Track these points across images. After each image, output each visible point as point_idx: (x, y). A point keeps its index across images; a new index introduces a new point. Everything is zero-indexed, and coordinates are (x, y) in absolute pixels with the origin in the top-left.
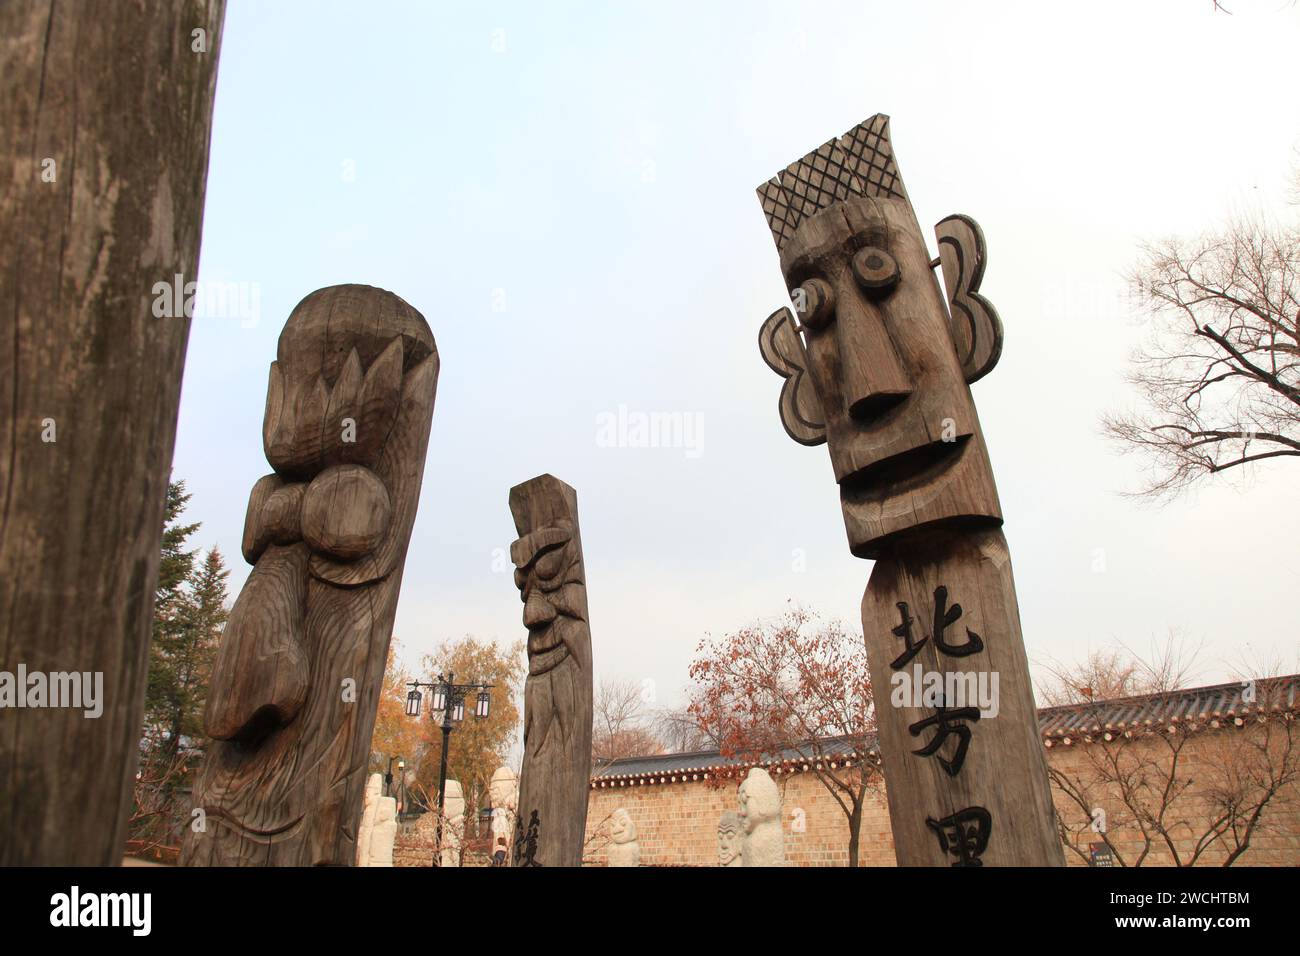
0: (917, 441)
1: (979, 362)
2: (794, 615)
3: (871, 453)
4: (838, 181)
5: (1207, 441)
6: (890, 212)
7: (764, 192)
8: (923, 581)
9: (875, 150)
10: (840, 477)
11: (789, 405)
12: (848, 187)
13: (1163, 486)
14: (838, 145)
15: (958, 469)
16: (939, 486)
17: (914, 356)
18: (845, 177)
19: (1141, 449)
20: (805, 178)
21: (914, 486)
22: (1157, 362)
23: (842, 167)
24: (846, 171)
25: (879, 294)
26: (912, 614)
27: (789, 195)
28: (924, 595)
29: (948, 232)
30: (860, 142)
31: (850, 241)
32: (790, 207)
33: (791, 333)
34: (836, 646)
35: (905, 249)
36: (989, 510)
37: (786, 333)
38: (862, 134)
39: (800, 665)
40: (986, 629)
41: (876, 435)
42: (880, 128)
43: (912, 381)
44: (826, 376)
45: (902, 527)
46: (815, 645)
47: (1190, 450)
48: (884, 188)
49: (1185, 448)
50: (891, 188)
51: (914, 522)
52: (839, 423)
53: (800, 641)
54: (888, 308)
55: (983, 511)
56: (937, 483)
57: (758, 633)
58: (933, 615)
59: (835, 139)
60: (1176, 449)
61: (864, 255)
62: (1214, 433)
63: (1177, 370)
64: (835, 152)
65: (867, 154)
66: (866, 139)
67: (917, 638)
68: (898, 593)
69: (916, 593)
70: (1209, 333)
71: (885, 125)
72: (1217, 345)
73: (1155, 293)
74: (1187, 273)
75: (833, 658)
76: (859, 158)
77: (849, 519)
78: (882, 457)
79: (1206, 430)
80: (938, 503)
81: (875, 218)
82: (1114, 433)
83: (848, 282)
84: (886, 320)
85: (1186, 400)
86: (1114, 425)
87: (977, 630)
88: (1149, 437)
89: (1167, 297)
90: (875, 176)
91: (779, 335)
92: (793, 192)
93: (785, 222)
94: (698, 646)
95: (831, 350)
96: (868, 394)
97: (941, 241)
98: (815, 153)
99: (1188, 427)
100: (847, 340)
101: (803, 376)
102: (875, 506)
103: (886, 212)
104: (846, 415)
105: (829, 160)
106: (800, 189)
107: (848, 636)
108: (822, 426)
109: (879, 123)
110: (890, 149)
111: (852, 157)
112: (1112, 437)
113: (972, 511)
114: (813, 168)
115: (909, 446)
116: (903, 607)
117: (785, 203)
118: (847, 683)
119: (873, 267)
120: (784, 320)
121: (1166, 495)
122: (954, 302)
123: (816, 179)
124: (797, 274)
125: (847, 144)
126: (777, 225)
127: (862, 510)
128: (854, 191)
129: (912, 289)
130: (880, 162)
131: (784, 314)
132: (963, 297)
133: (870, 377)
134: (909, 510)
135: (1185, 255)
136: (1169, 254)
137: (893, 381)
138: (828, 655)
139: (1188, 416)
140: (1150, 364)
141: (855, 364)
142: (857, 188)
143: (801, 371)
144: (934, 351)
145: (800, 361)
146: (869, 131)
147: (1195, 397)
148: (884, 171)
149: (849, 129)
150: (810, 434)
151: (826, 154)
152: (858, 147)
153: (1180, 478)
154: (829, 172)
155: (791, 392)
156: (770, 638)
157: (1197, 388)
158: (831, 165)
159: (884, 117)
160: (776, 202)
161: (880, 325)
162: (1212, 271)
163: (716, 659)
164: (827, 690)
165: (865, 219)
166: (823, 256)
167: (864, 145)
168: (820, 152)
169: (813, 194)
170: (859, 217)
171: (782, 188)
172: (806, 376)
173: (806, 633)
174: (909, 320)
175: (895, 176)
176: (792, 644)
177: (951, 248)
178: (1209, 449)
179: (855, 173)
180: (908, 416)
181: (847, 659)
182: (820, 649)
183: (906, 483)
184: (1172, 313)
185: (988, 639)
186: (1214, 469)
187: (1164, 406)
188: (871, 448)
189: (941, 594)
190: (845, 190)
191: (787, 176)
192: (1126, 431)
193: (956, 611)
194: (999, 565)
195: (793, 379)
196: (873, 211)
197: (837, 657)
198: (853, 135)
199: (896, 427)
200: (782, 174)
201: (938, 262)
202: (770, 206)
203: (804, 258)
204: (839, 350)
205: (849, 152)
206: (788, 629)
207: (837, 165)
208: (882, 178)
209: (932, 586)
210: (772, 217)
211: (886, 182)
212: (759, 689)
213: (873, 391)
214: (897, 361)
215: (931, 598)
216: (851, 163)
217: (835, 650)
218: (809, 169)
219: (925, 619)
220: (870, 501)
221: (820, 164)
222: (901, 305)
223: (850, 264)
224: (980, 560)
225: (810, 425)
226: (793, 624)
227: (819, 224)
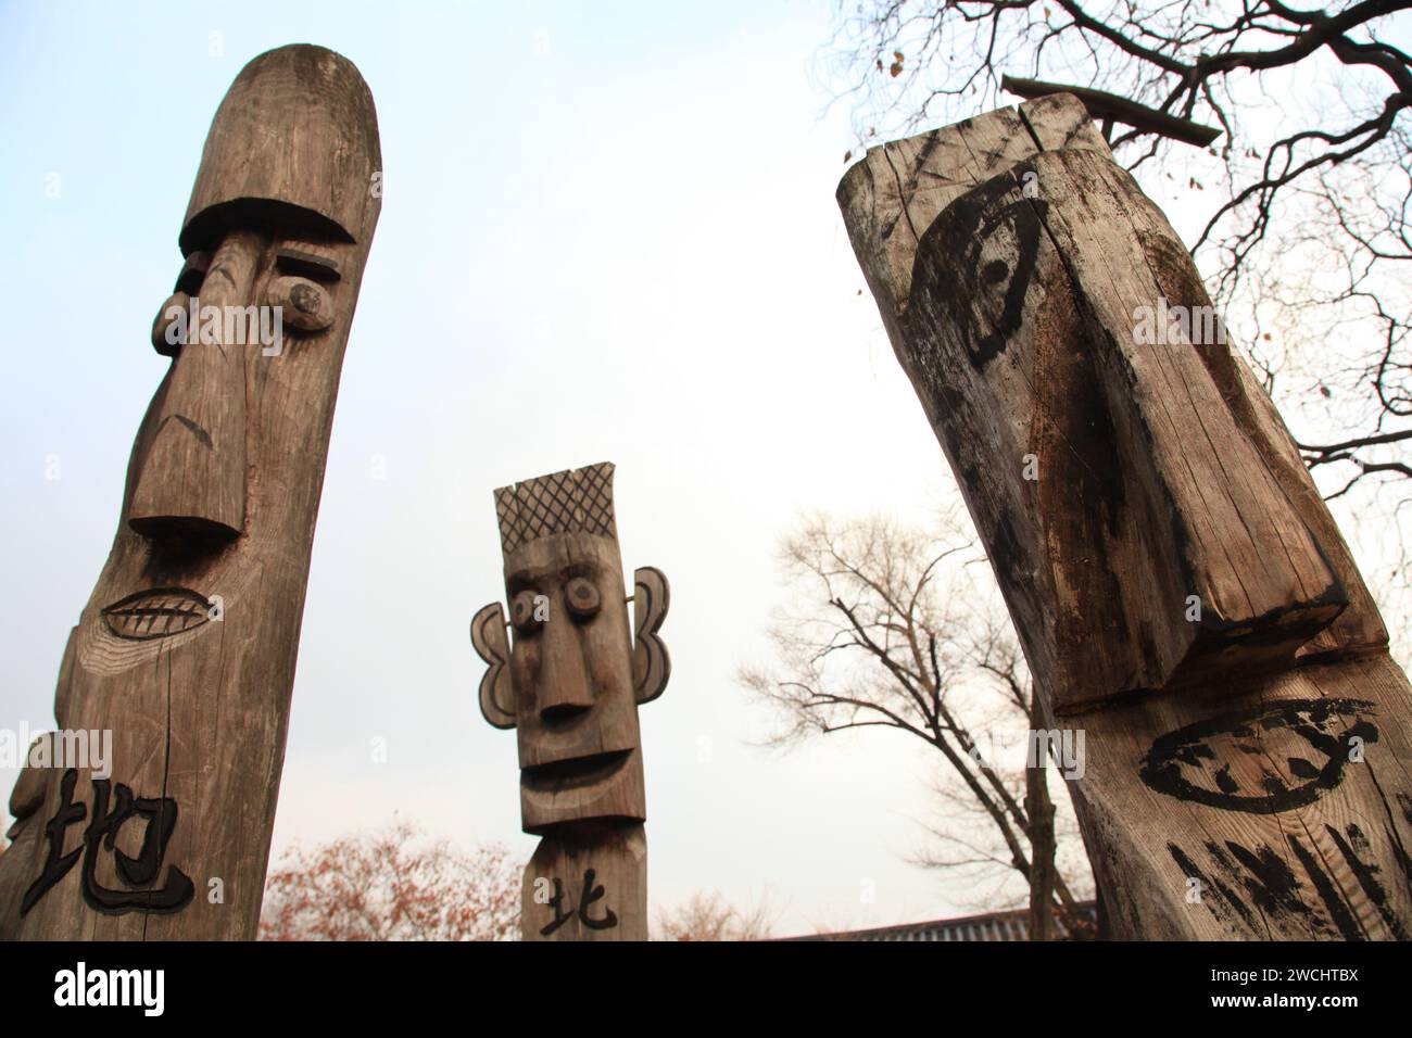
0: (593, 750)
1: (649, 690)
2: (399, 829)
3: (554, 754)
4: (564, 507)
5: (824, 702)
6: (602, 550)
7: (500, 495)
8: (578, 863)
9: (599, 491)
10: (525, 765)
11: (488, 688)
12: (572, 515)
13: (779, 740)
14: (570, 476)
15: (619, 776)
16: (603, 788)
17: (601, 676)
18: (571, 505)
19: (768, 702)
20: (538, 495)
21: (583, 784)
22: (794, 622)
23: (570, 496)
24: (573, 501)
25: (581, 618)
26: (564, 889)
27: (521, 505)
28: (576, 874)
29: (643, 579)
30: (589, 479)
31: (567, 569)
32: (519, 516)
33: (500, 627)
34: (438, 868)
35: (608, 583)
36: (638, 812)
37: (495, 624)
38: (592, 474)
39: (394, 886)
40: (621, 909)
41: (560, 737)
42: (607, 473)
43: (595, 696)
44: (526, 676)
45: (570, 817)
46: (416, 865)
47: (808, 709)
48: (601, 525)
49: (805, 706)
50: (605, 527)
51: (579, 816)
52: (529, 717)
53: (401, 859)
54: (587, 632)
55: (633, 813)
56: (601, 786)
57: (355, 846)
58: (581, 891)
59: (569, 471)
60: (797, 706)
61: (575, 585)
62: (831, 696)
63: (809, 632)
64: (567, 482)
65: (592, 492)
66: (594, 479)
67: (566, 910)
68: (556, 870)
69: (570, 871)
70: (840, 605)
71: (611, 473)
72: (845, 616)
73: (800, 557)
74: (831, 545)
75: (433, 881)
76: (586, 493)
77: (525, 802)
78: (562, 757)
79: (825, 692)
80: (600, 803)
81: (590, 555)
82: (746, 683)
83: (559, 603)
84: (583, 640)
85: (812, 661)
86: (747, 674)
87: (614, 908)
88: (775, 690)
89: (811, 566)
90: (596, 513)
91: (490, 625)
92: (525, 503)
93: (513, 527)
94: (283, 854)
95: (534, 655)
96: (559, 702)
97: (638, 584)
98: (550, 477)
99: (810, 687)
100: (550, 653)
101: (504, 668)
102: (549, 795)
103: (600, 551)
104: (537, 713)
105: (560, 487)
106: (531, 503)
107: (454, 859)
108: (514, 715)
109: (607, 470)
110: (611, 494)
111: (580, 491)
112: (743, 686)
113: (625, 813)
114: (545, 489)
115: (585, 753)
116: (557, 883)
117: (519, 531)
118: (444, 912)
119: (580, 597)
120: (496, 613)
121: (781, 749)
122: (638, 636)
123: (547, 499)
124: (518, 583)
125: (578, 478)
126: (506, 528)
127: (537, 797)
128: (576, 520)
129: (609, 620)
130: (602, 502)
131: (497, 608)
132: (645, 634)
133: (563, 688)
134: (576, 805)
135: (831, 528)
136: (817, 524)
137: (580, 695)
138: (429, 877)
139: (812, 676)
140: (786, 622)
141: (553, 673)
142: (579, 518)
143: (503, 663)
144: (617, 675)
145: (503, 654)
146: (598, 473)
147: (820, 659)
148: (603, 510)
149: (582, 466)
150: (502, 719)
151: (560, 481)
152: (586, 484)
153: (796, 734)
154: (559, 497)
155: (491, 679)
156: (367, 853)
157: (823, 652)
158: (561, 492)
159: (612, 466)
160: (508, 507)
161: (577, 643)
162: (851, 548)
163: (302, 870)
164: (420, 916)
165: (581, 554)
166: (542, 576)
167: (592, 483)
168: (554, 477)
169: (542, 511)
170: (578, 551)
171: (515, 496)
172: (507, 667)
173: (407, 851)
174: (602, 646)
175: (611, 518)
176: (392, 862)
177: (644, 593)
178: (824, 711)
179: (579, 505)
180: (587, 726)
181: (449, 883)
182: (421, 869)
183: (577, 780)
184: (812, 580)
185: (621, 917)
186: (826, 730)
187: (793, 664)
188: (555, 747)
189: (590, 875)
190: (568, 516)
191: (522, 489)
192: (756, 682)
193: (600, 891)
194: (638, 857)
195: (495, 668)
196: (589, 548)
197: (437, 881)
198: (585, 472)
199: (577, 733)
200: (519, 485)
201: (631, 599)
202: (503, 510)
203: (526, 572)
204: (541, 657)
205: (578, 486)
206: (390, 844)
207: (566, 492)
208: (600, 516)
209: (584, 867)
210: (502, 519)
211: (603, 520)
212: (343, 910)
213: (564, 701)
214: (586, 677)
215: (582, 877)
216: (578, 495)
217: (437, 872)
218: (542, 489)
219: (574, 895)
220: (545, 790)
221: (553, 488)
222: (597, 630)
223: (563, 588)
224: (625, 851)
225: (504, 712)
226: (396, 839)
227: (545, 549)
